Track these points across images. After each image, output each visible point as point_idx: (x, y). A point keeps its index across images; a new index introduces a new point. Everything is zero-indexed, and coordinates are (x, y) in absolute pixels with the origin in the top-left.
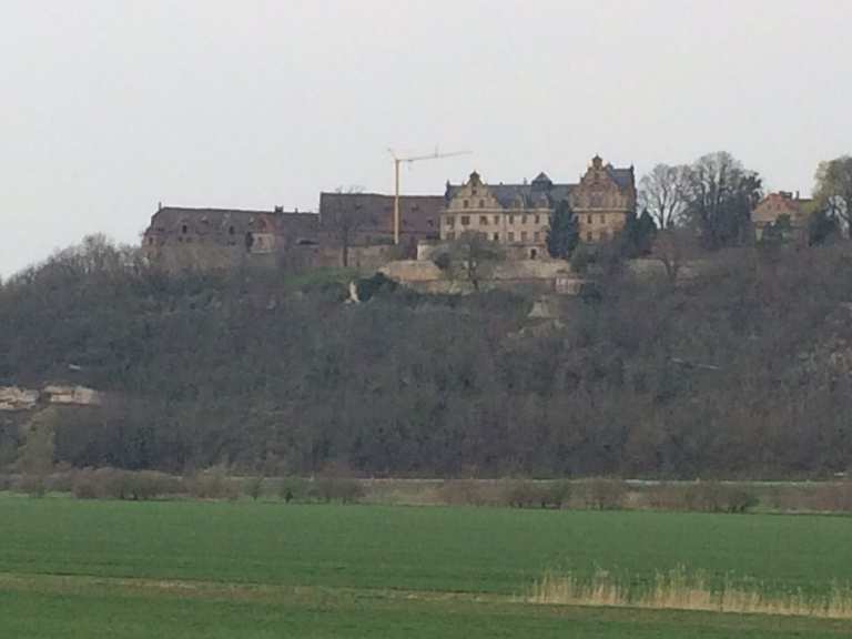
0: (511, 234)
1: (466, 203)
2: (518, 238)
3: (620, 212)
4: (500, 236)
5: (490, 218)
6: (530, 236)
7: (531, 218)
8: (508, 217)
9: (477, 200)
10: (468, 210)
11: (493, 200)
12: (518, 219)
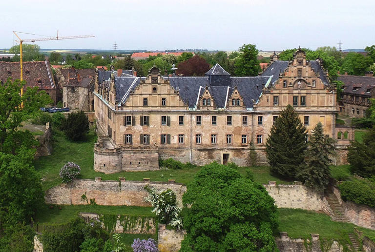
0: (198, 136)
1: (145, 102)
2: (206, 140)
3: (326, 113)
4: (186, 137)
5: (174, 118)
6: (221, 139)
7: (222, 119)
8: (194, 118)
9: (158, 99)
10: (148, 109)
11: (177, 98)
12: (206, 119)
